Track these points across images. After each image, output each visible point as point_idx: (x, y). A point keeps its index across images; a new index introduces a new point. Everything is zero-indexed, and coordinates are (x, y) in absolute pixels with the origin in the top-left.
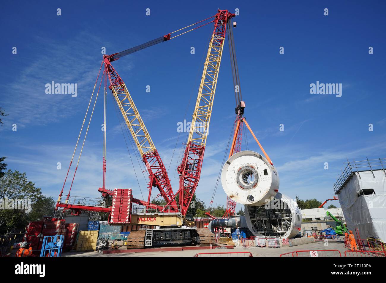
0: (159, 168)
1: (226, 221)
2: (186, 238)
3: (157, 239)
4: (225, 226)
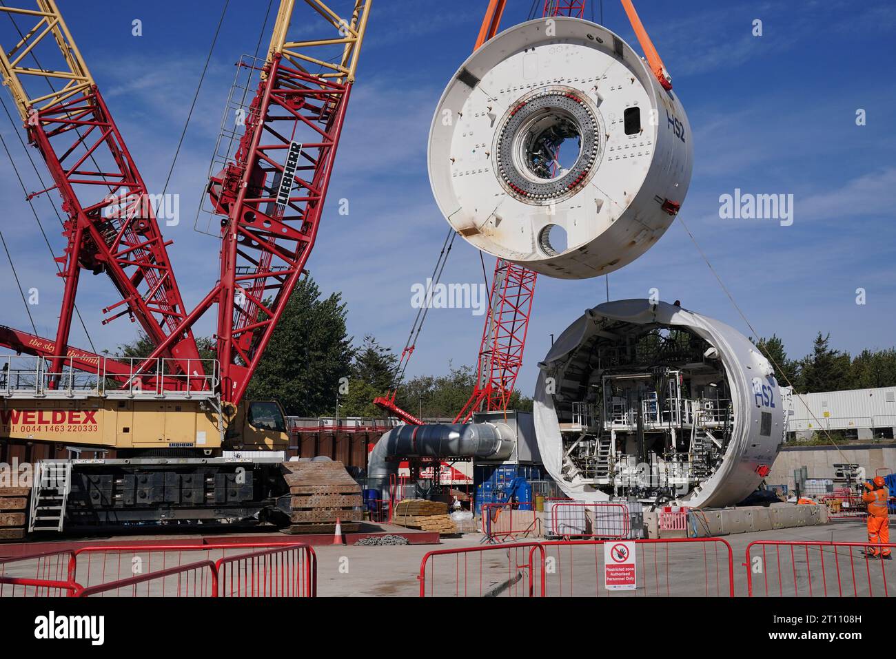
0: (119, 180)
1: (453, 435)
2: (230, 499)
3: (94, 502)
4: (443, 453)
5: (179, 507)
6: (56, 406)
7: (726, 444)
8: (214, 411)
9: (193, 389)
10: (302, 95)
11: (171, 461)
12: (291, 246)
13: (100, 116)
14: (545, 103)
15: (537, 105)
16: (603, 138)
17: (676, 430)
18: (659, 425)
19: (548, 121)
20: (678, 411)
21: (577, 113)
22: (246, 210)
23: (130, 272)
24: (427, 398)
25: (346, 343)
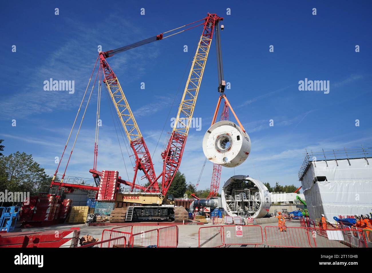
0: (145, 153)
1: (206, 202)
2: (163, 215)
3: (138, 215)
4: (205, 206)
5: (154, 216)
6: (132, 195)
7: (260, 204)
8: (161, 197)
9: (157, 192)
10: (178, 138)
11: (152, 207)
12: (176, 165)
13: (143, 142)
14: (223, 135)
15: (221, 136)
16: (233, 141)
17: (250, 201)
18: (246, 200)
19: (224, 139)
20: (250, 197)
21: (229, 137)
22: (168, 158)
23: (146, 170)
24: (201, 194)
25: (185, 183)
